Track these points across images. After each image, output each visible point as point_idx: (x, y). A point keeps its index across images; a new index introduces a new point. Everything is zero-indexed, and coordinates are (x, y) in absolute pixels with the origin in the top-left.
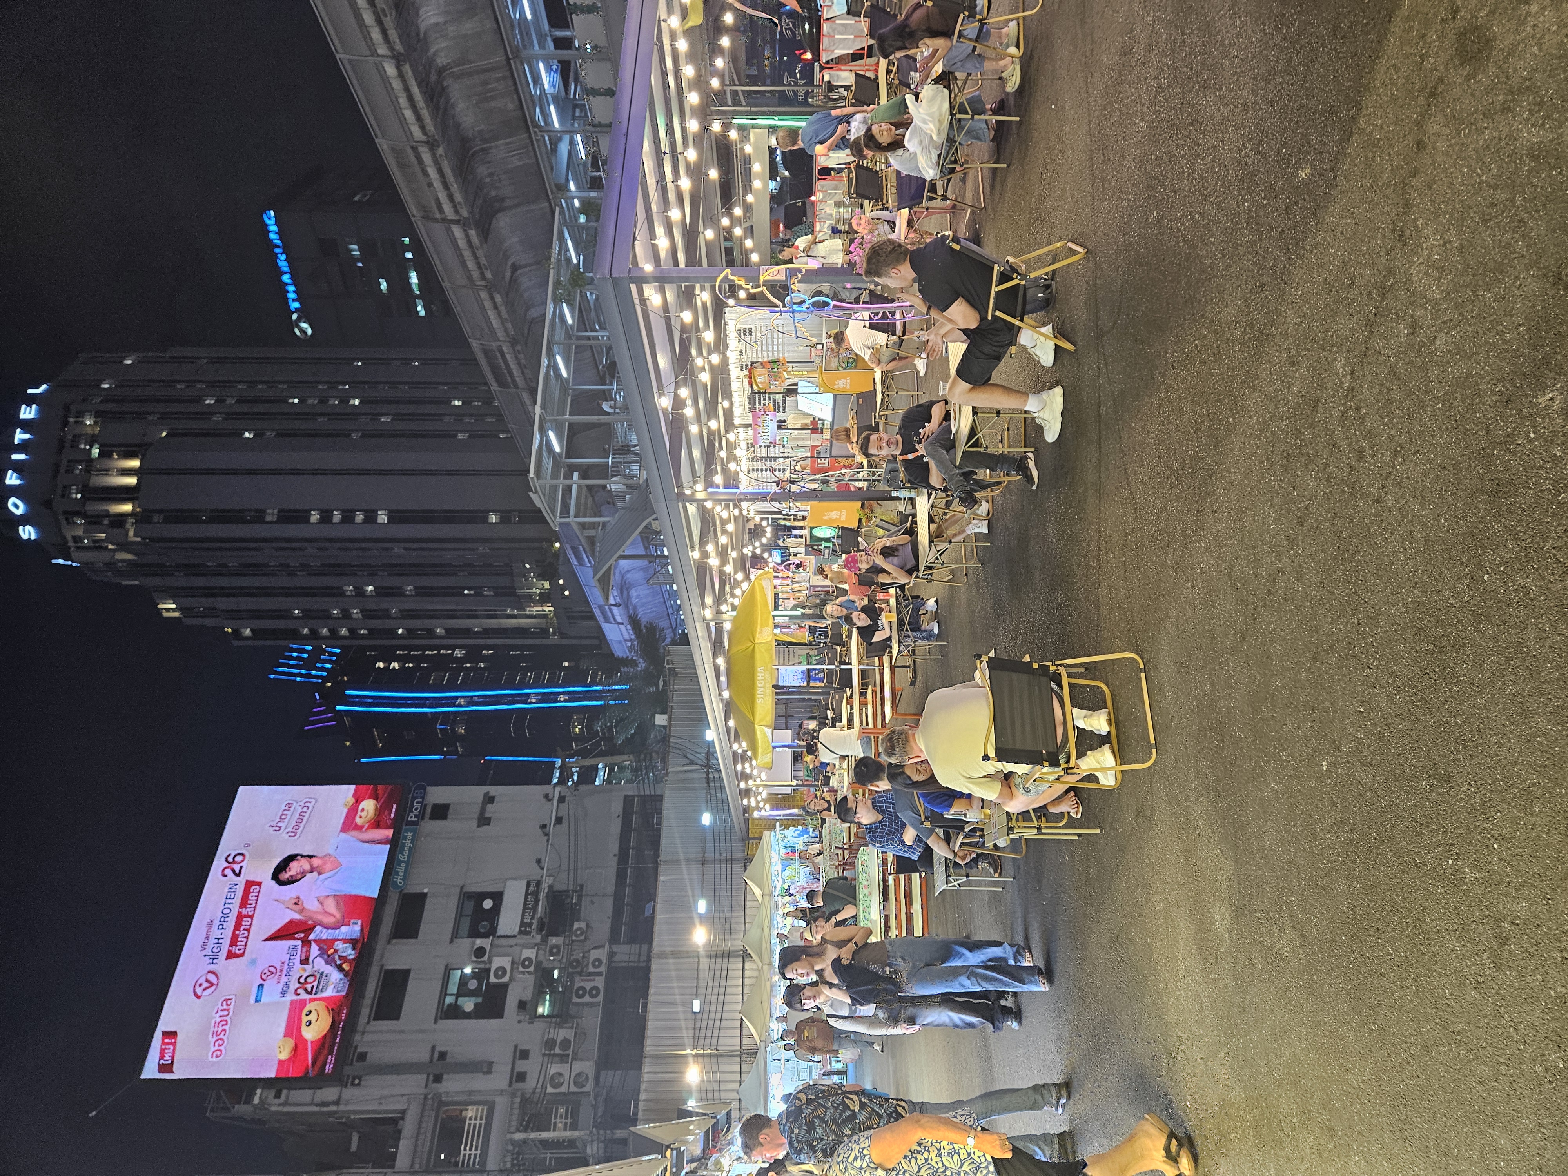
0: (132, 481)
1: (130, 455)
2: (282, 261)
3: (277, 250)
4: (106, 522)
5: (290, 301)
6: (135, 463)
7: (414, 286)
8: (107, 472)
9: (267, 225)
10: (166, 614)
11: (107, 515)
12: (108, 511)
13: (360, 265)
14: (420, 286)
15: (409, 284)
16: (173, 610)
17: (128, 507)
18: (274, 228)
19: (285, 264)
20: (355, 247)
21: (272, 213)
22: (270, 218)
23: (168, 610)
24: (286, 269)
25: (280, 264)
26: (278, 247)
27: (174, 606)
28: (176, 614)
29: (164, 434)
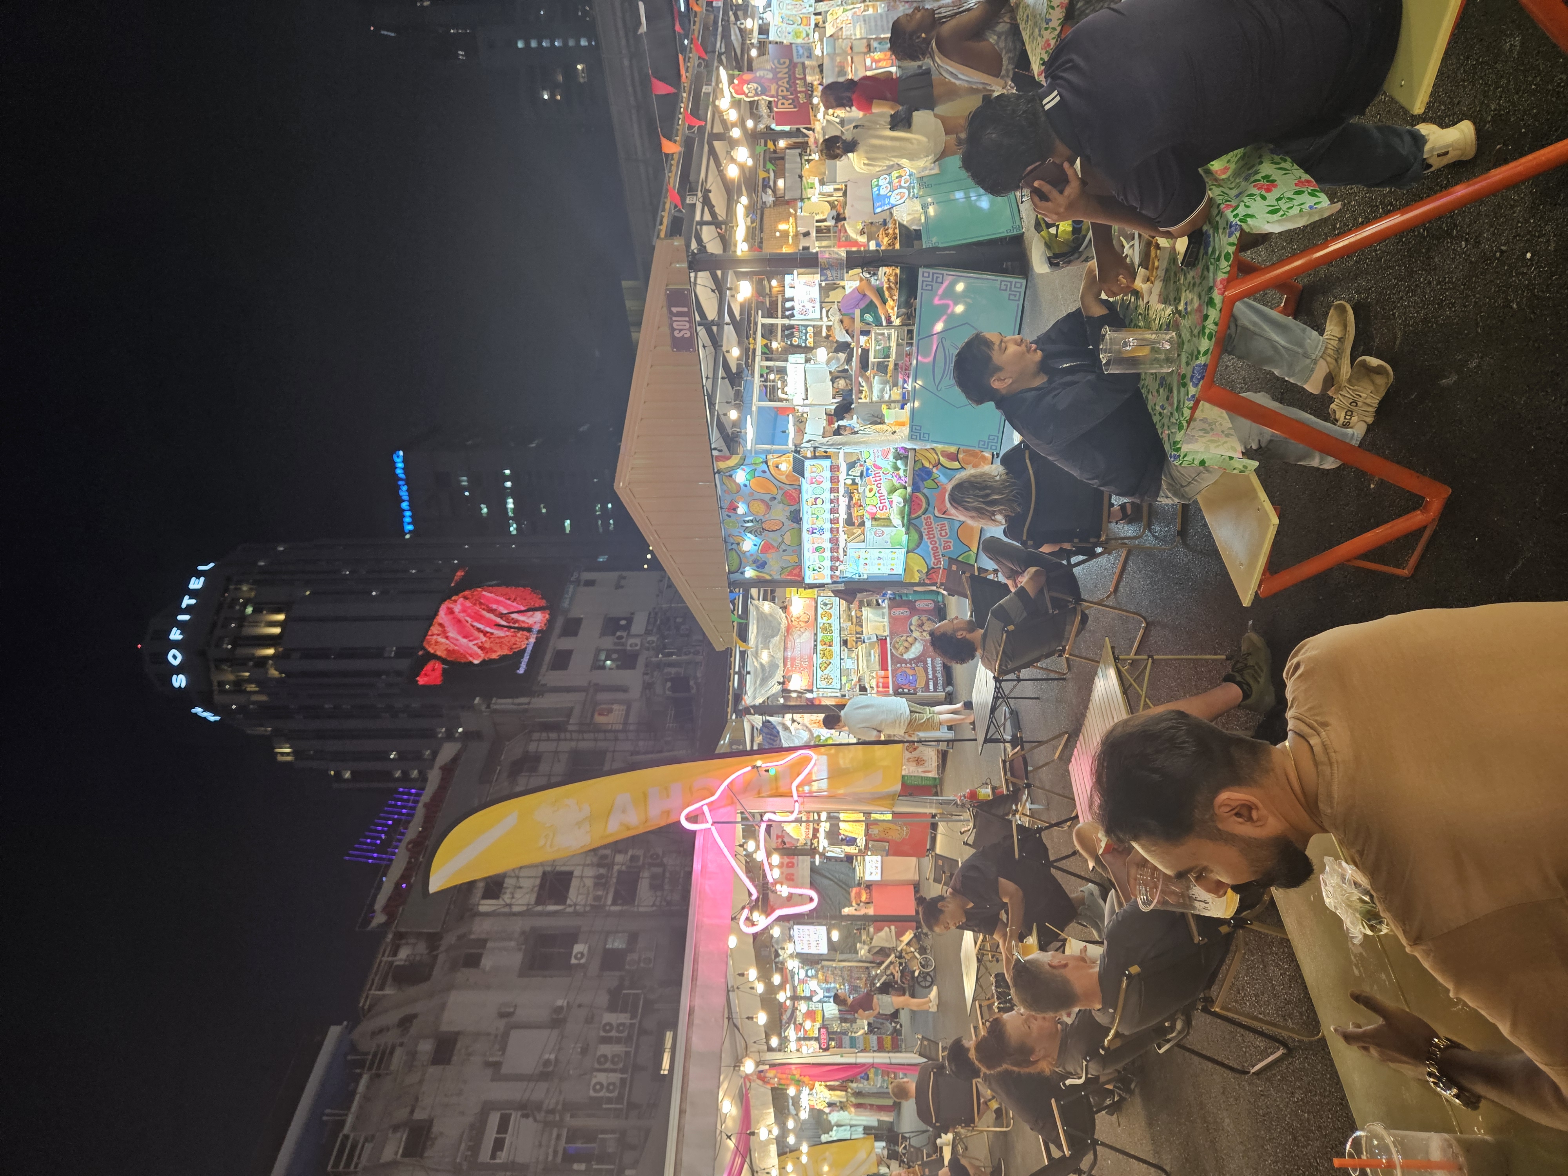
0: (277, 630)
1: (278, 611)
2: (404, 492)
3: (401, 483)
4: (251, 663)
5: (405, 524)
6: (281, 617)
7: (509, 510)
8: (256, 624)
9: (395, 463)
10: (280, 758)
11: (253, 658)
12: (253, 654)
13: (467, 494)
14: (514, 510)
15: (506, 509)
16: (288, 754)
17: (270, 651)
18: (400, 465)
19: (406, 493)
20: (465, 478)
21: (401, 453)
22: (399, 458)
23: (283, 754)
24: (406, 498)
25: (401, 493)
26: (401, 479)
27: (288, 750)
28: (289, 758)
29: (308, 593)
